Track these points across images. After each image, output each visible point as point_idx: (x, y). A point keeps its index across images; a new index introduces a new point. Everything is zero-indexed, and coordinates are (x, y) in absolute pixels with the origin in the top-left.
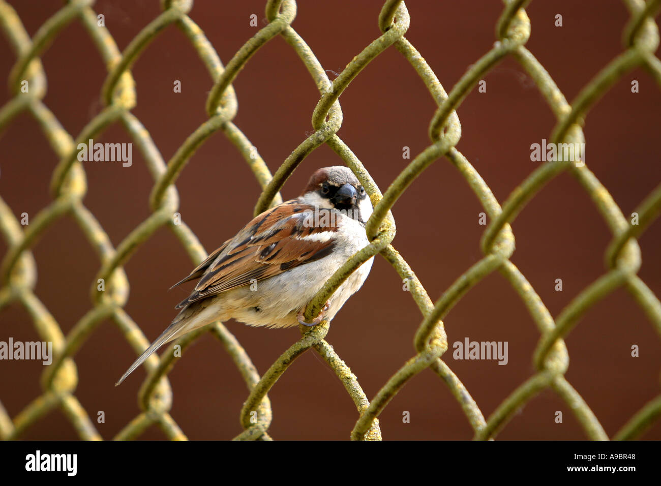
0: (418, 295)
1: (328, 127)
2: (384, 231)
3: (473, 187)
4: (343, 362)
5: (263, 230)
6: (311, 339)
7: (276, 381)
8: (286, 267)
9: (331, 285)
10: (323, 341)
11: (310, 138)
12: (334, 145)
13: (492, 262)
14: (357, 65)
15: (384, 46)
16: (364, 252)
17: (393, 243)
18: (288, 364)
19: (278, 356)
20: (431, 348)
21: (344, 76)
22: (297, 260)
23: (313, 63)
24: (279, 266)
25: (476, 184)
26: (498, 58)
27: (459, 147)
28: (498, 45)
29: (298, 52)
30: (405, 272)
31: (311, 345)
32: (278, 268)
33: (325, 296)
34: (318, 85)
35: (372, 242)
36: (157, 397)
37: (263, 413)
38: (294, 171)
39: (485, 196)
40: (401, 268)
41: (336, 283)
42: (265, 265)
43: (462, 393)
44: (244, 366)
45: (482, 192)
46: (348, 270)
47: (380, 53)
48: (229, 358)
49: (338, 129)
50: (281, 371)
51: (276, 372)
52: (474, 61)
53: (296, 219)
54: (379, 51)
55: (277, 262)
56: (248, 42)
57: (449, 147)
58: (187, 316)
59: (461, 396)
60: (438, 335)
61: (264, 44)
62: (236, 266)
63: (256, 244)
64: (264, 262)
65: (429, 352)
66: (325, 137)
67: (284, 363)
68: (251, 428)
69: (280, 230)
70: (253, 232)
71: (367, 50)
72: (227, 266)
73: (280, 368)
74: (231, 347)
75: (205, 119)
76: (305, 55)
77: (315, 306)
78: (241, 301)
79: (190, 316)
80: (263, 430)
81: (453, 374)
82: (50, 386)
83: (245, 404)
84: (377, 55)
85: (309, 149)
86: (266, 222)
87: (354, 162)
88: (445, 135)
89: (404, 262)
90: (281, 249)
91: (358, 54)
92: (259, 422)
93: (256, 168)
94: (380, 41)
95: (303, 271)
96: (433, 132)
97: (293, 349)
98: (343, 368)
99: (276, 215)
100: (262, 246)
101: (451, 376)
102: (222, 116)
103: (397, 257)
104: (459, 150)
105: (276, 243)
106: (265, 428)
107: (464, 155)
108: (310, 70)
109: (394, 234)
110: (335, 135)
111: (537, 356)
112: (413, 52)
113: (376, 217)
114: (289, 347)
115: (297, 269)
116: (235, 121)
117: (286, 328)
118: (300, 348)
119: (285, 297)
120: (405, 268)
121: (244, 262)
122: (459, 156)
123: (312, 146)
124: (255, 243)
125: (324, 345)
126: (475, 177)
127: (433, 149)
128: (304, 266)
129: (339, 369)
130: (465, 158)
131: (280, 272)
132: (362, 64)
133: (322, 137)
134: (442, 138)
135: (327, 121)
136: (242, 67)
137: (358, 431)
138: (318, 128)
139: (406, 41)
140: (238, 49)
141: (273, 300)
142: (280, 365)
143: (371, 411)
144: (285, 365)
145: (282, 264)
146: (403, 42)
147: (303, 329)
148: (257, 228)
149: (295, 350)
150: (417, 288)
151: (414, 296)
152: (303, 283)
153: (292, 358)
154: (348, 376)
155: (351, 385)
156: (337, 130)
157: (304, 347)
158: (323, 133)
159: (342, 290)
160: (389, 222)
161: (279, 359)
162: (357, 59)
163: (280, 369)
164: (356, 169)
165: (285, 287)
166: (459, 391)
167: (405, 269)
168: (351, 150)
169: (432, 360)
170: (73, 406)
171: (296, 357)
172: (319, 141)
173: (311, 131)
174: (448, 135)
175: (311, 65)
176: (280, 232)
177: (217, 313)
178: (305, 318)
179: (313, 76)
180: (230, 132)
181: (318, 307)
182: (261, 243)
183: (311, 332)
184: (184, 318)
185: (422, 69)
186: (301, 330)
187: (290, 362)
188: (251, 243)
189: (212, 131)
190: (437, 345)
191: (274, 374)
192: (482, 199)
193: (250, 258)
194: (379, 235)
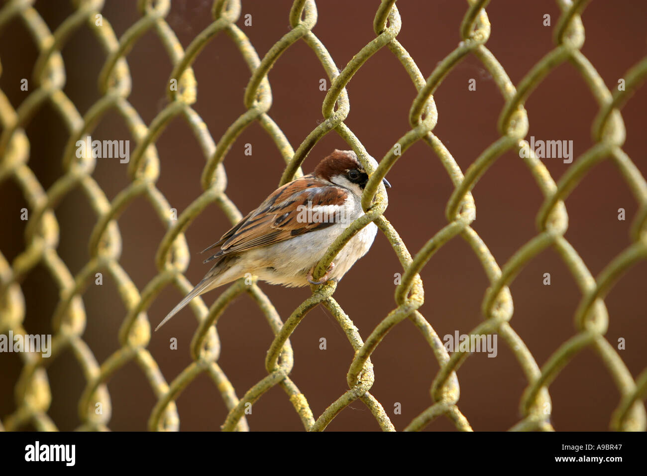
0: (403, 258)
1: (336, 116)
2: (377, 204)
3: (445, 165)
4: (347, 317)
5: (281, 201)
6: (319, 297)
7: (292, 332)
8: (296, 233)
9: (333, 250)
10: (331, 298)
11: (320, 126)
12: (341, 132)
13: (455, 228)
14: (356, 63)
15: (378, 47)
16: (359, 221)
17: (385, 214)
18: (301, 317)
19: (293, 311)
20: (409, 302)
21: (345, 72)
22: (305, 228)
23: (328, 63)
24: (290, 232)
25: (448, 163)
26: (461, 56)
27: (435, 131)
28: (462, 44)
29: (317, 54)
30: (395, 238)
31: (319, 301)
32: (289, 233)
33: (328, 259)
34: (331, 81)
35: (366, 213)
36: (207, 348)
37: (285, 360)
38: (308, 153)
39: (454, 173)
40: (391, 235)
41: (336, 248)
42: (279, 231)
43: (434, 340)
44: (274, 322)
45: (452, 169)
46: (346, 236)
47: (375, 52)
48: (262, 315)
49: (345, 119)
50: (295, 324)
51: (291, 324)
52: (442, 59)
53: (309, 192)
54: (373, 52)
55: (288, 229)
56: (275, 45)
57: (426, 132)
58: (215, 274)
59: (434, 342)
60: (416, 292)
61: (288, 46)
62: (254, 230)
63: (274, 213)
64: (278, 228)
65: (407, 305)
66: (333, 124)
67: (298, 316)
68: (274, 372)
69: (294, 202)
70: (272, 202)
71: (364, 50)
72: (248, 230)
73: (294, 320)
74: (264, 305)
75: (244, 110)
76: (323, 57)
77: (321, 268)
78: (259, 261)
79: (218, 274)
80: (285, 375)
81: (428, 324)
82: (126, 341)
83: (268, 352)
84: (373, 54)
85: (319, 135)
86: (283, 195)
87: (358, 146)
88: (422, 122)
89: (394, 230)
90: (292, 218)
91: (357, 53)
92: (281, 368)
93: (285, 153)
94: (374, 42)
95: (311, 237)
96: (412, 119)
97: (304, 305)
98: (346, 321)
99: (293, 189)
100: (278, 214)
101: (426, 326)
102: (258, 109)
103: (388, 226)
104: (435, 135)
105: (289, 213)
106: (286, 373)
107: (439, 139)
108: (326, 69)
109: (386, 206)
110: (342, 123)
111: (485, 306)
112: (403, 53)
113: (368, 192)
114: (302, 303)
115: (306, 235)
116: (269, 113)
117: (301, 287)
118: (310, 303)
119: (294, 259)
120: (394, 235)
121: (261, 227)
122: (435, 139)
123: (322, 132)
124: (273, 211)
125: (332, 302)
126: (447, 157)
127: (412, 133)
128: (312, 233)
129: (343, 322)
130: (440, 141)
131: (291, 237)
132: (359, 62)
133: (330, 125)
134: (420, 124)
135: (335, 111)
136: (272, 66)
137: (352, 373)
138: (327, 117)
139: (397, 43)
140: (267, 52)
141: (285, 261)
142: (294, 318)
143: (362, 355)
144: (299, 318)
145: (293, 230)
146: (394, 44)
147: (313, 288)
148: (275, 199)
149: (306, 305)
150: (403, 252)
151: (400, 259)
152: (310, 248)
153: (304, 312)
154: (349, 327)
155: (352, 335)
156: (343, 119)
157: (314, 303)
158: (331, 121)
159: (348, 256)
160: (382, 196)
161: (293, 313)
162: (355, 58)
163: (294, 322)
164: (359, 152)
165: (295, 250)
166: (432, 338)
167: (394, 237)
168: (356, 136)
169: (410, 311)
170: (147, 358)
171: (307, 311)
172: (328, 128)
173: (322, 119)
174: (425, 121)
175: (327, 65)
176: (294, 203)
177: (240, 272)
178: (314, 278)
179: (328, 74)
180: (265, 122)
181: (323, 268)
182: (277, 212)
183: (320, 290)
184: (212, 275)
185: (409, 66)
186: (311, 289)
187: (302, 315)
188: (270, 212)
189: (248, 122)
190: (414, 299)
191: (290, 326)
192: (452, 175)
193: (266, 224)
194: (373, 207)
